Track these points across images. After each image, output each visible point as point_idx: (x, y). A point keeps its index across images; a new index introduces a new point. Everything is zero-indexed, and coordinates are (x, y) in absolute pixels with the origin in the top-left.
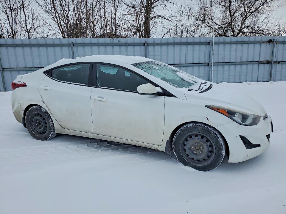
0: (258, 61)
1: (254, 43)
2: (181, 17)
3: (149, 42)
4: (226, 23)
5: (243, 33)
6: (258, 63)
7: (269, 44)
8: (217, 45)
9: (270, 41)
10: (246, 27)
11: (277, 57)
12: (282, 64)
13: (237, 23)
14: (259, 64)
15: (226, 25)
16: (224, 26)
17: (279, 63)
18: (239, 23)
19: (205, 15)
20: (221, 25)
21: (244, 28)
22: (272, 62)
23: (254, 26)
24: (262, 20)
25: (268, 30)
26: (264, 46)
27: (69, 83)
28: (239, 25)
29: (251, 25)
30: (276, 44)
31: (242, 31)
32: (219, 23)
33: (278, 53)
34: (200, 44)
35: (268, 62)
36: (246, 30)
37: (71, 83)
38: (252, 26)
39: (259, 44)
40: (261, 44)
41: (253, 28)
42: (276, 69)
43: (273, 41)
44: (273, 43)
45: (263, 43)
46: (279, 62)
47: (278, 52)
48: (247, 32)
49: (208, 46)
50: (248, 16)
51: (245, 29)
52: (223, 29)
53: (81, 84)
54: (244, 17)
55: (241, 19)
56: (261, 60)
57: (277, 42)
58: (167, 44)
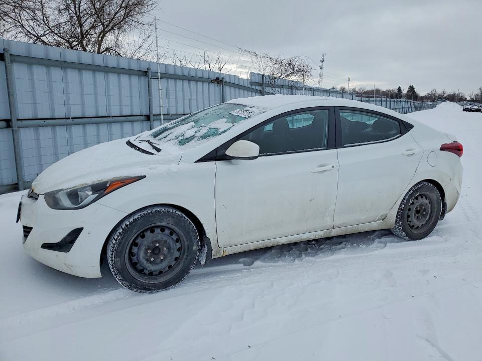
1: (203, 80)
9: (218, 81)
10: (107, 49)
21: (105, 51)
34: (129, 72)
40: (209, 83)
43: (222, 80)
44: (222, 84)
45: (212, 82)
58: (64, 65)
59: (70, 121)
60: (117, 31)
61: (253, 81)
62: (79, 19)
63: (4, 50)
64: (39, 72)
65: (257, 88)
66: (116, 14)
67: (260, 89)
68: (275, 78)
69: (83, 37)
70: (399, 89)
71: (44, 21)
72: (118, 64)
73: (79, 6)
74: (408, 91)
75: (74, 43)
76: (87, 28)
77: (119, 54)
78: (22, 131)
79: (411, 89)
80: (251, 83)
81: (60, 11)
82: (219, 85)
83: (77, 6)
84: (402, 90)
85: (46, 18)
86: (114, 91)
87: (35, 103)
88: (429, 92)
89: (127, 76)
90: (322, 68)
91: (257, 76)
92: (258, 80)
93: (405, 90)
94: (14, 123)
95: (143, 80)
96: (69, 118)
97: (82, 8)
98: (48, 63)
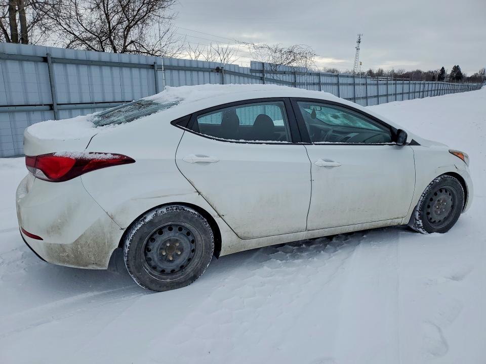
1: (204, 70)
7: (218, 75)
9: (218, 70)
10: (132, 42)
21: (130, 44)
27: (250, 141)
31: (128, 48)
34: (139, 66)
37: (257, 141)
40: (210, 73)
45: (212, 71)
53: (280, 142)
58: (89, 63)
59: (94, 105)
60: (140, 26)
61: (253, 68)
62: (107, 15)
63: (47, 54)
64: (71, 69)
65: (258, 75)
66: (139, 10)
67: (261, 75)
68: (277, 65)
69: (111, 32)
70: (443, 70)
71: (78, 20)
72: (130, 60)
73: (107, 5)
74: (453, 72)
75: (104, 38)
76: (114, 24)
77: (142, 46)
78: (61, 112)
79: (456, 69)
80: (251, 70)
81: (92, 10)
82: (219, 73)
83: (105, 5)
84: (446, 71)
85: (80, 17)
86: (127, 82)
87: (69, 93)
88: (478, 72)
89: (138, 69)
90: (358, 49)
91: (257, 64)
92: (258, 67)
93: (449, 72)
94: (55, 106)
95: (151, 72)
96: (93, 103)
97: (109, 6)
98: (77, 62)
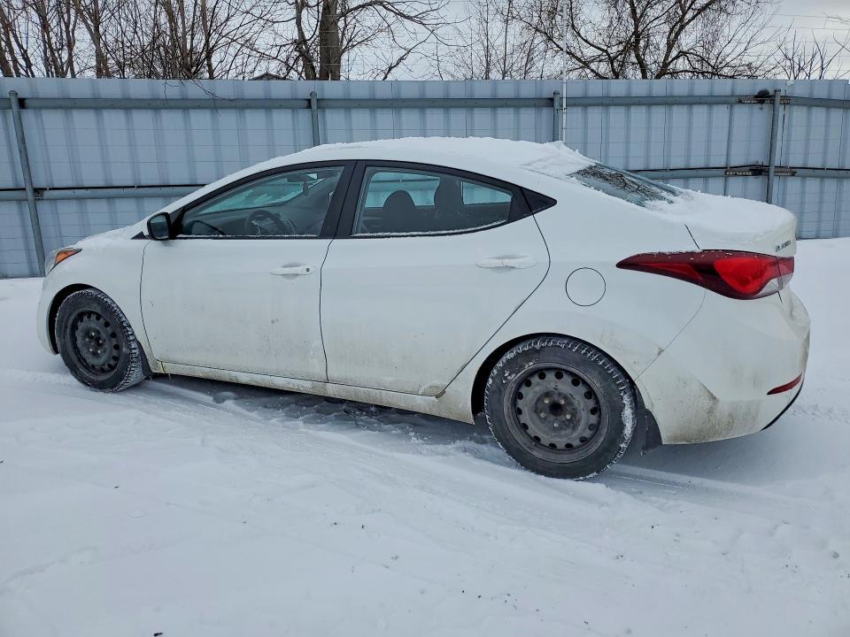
0: (723, 165)
1: (710, 101)
2: (485, 24)
3: (327, 96)
4: (621, 43)
5: (674, 73)
6: (722, 172)
7: (761, 109)
8: (579, 109)
9: (763, 97)
10: (682, 54)
11: (787, 154)
12: (804, 177)
13: (655, 42)
14: (726, 177)
15: (621, 48)
16: (614, 50)
17: (793, 174)
18: (660, 40)
19: (552, 13)
20: (605, 48)
21: (677, 57)
22: (772, 170)
23: (708, 51)
24: (732, 33)
25: (749, 66)
26: (741, 112)
28: (661, 47)
29: (698, 49)
30: (782, 107)
31: (671, 66)
32: (599, 41)
33: (789, 140)
34: (517, 103)
35: (758, 171)
36: (681, 64)
38: (700, 50)
39: (726, 106)
40: (731, 106)
41: (703, 59)
42: (784, 194)
43: (774, 96)
44: (773, 102)
45: (740, 102)
46: (793, 172)
47: (789, 135)
48: (686, 71)
49: (546, 112)
50: (690, 21)
51: (681, 60)
52: (611, 60)
54: (677, 23)
55: (668, 29)
56: (733, 164)
57: (788, 101)
82: (764, 106)
